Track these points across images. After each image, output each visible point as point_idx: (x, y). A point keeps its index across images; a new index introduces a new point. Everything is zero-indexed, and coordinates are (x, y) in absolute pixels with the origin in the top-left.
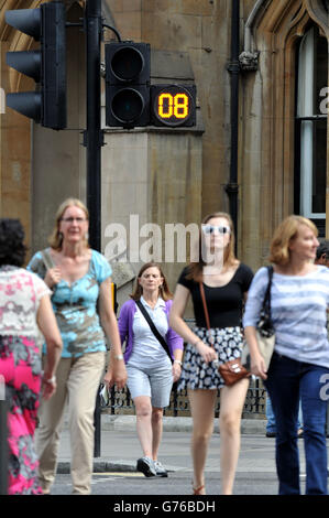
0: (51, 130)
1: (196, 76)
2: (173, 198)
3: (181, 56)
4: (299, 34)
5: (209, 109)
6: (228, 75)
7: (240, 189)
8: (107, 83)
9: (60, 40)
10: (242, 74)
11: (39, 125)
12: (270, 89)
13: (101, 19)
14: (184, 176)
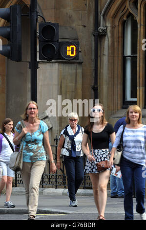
0: (15, 62)
1: (79, 38)
2: (69, 91)
3: (73, 29)
4: (125, 19)
5: (85, 53)
6: (93, 37)
7: (99, 88)
8: (39, 40)
9: (19, 22)
10: (99, 36)
11: (10, 60)
12: (112, 44)
13: (37, 13)
14: (74, 82)
